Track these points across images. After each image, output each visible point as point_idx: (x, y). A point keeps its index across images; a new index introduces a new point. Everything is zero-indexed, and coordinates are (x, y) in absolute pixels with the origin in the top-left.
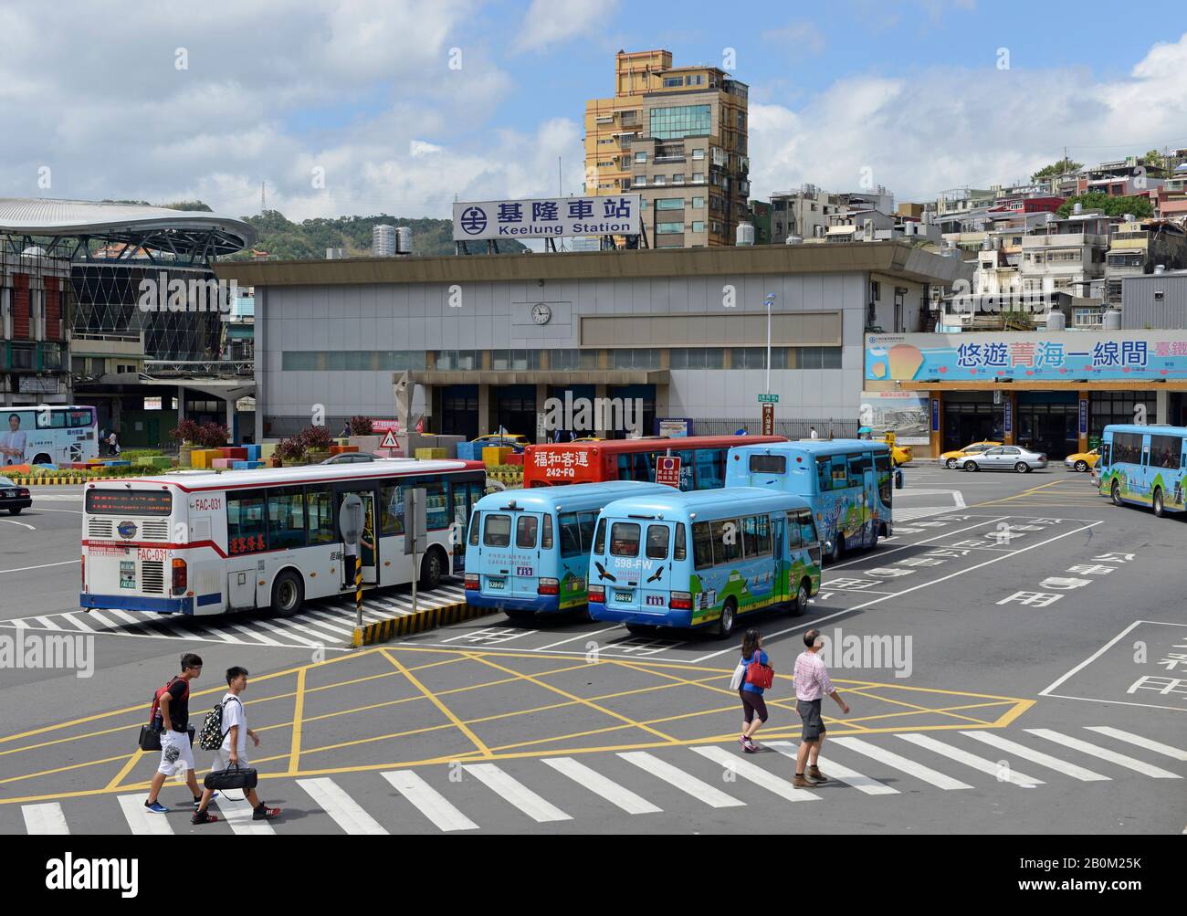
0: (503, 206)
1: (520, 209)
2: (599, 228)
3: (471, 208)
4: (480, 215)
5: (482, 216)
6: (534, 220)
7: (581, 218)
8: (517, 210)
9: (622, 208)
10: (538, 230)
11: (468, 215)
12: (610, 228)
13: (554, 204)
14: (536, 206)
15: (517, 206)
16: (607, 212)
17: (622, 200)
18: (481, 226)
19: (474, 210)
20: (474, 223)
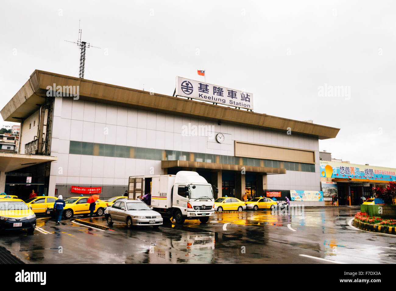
0: (201, 84)
1: (208, 88)
2: (239, 104)
3: (186, 81)
4: (190, 86)
5: (191, 86)
6: (214, 94)
7: (232, 98)
8: (207, 88)
9: (247, 98)
10: (216, 99)
11: (184, 84)
12: (243, 105)
13: (222, 89)
14: (215, 88)
15: (207, 86)
16: (242, 98)
17: (247, 94)
18: (191, 91)
19: (187, 82)
20: (187, 89)
